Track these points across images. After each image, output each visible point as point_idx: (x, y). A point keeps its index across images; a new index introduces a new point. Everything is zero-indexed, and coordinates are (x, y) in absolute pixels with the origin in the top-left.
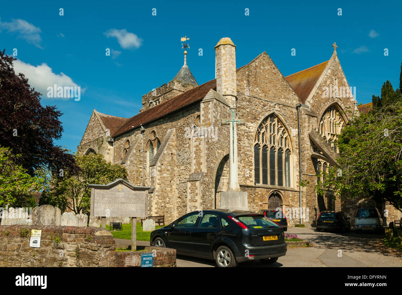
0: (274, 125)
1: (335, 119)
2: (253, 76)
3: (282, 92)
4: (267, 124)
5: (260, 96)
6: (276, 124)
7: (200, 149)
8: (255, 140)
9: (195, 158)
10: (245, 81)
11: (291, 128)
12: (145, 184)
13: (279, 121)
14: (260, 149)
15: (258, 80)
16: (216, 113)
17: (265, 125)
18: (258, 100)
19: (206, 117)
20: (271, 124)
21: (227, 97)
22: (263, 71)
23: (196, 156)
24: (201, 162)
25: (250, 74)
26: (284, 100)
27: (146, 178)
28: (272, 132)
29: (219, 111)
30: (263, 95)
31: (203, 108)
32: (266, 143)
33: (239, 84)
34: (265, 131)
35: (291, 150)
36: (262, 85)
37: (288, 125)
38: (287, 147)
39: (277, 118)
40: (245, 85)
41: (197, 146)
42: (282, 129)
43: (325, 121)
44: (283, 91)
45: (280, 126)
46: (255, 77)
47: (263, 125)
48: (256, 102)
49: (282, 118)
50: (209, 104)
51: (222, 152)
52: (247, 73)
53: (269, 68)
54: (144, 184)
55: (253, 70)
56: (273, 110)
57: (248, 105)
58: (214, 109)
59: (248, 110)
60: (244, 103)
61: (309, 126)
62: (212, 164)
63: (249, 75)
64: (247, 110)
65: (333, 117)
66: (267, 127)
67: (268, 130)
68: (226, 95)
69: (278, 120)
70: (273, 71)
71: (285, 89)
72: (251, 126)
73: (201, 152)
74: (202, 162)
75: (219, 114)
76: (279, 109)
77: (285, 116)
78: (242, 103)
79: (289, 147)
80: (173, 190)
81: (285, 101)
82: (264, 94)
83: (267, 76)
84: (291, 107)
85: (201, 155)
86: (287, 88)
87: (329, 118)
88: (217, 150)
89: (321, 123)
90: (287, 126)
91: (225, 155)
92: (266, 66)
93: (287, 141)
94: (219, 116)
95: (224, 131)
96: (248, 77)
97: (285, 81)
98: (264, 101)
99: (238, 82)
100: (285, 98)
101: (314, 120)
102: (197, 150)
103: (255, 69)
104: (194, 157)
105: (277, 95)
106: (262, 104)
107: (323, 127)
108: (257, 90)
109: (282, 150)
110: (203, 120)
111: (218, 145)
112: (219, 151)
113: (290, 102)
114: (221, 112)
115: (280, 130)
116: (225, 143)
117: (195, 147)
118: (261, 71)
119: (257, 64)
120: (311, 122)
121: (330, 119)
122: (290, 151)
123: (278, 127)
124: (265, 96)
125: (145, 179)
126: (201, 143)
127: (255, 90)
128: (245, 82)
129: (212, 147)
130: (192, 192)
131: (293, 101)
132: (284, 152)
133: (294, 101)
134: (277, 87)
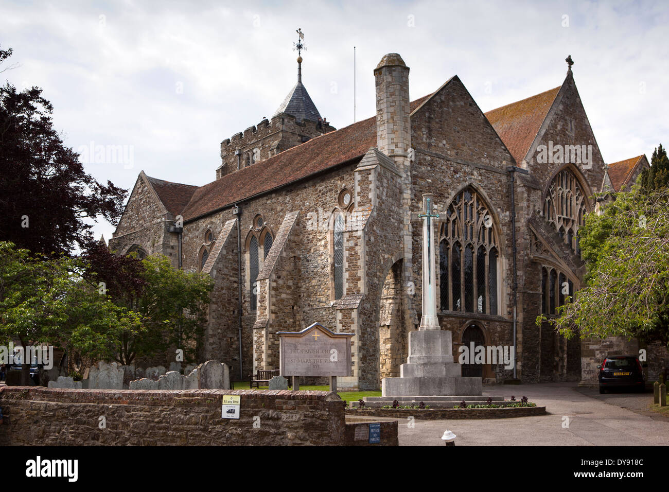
0: (472, 205)
1: (569, 192)
2: (437, 120)
3: (485, 147)
4: (459, 205)
5: (448, 155)
6: (475, 204)
7: (356, 254)
8: (441, 235)
9: (347, 270)
10: (423, 129)
11: (499, 210)
12: (244, 311)
13: (480, 198)
14: (449, 248)
15: (446, 127)
16: (381, 189)
17: (457, 206)
18: (445, 163)
19: (364, 196)
20: (466, 204)
21: (397, 159)
22: (453, 110)
23: (349, 266)
24: (359, 275)
25: (432, 116)
26: (488, 161)
27: (245, 301)
28: (468, 219)
29: (385, 185)
30: (453, 153)
31: (359, 181)
32: (459, 238)
33: (415, 135)
34: (456, 217)
35: (499, 249)
36: (451, 135)
37: (494, 205)
38: (493, 245)
39: (475, 194)
40: (425, 136)
41: (351, 249)
42: (485, 212)
43: (553, 196)
44: (486, 145)
45: (480, 207)
46: (441, 121)
47: (454, 206)
48: (442, 166)
49: (484, 193)
50: (370, 174)
51: (390, 257)
52: (427, 115)
53: (462, 103)
54: (242, 311)
55: (437, 109)
56: (470, 178)
57: (429, 171)
58: (378, 183)
59: (430, 181)
60: (423, 169)
61: (528, 207)
62: (375, 278)
63: (429, 118)
64: (428, 180)
65: (566, 189)
66: (461, 209)
67: (463, 215)
68: (394, 156)
69: (477, 196)
70: (470, 110)
71: (489, 140)
72: (435, 209)
73: (359, 259)
74: (360, 277)
75: (385, 190)
76: (480, 178)
77: (489, 189)
78: (420, 168)
79: (495, 244)
80: (298, 323)
81: (490, 162)
82: (455, 151)
83: (459, 119)
84: (500, 173)
85: (358, 264)
86: (492, 139)
87: (560, 189)
88: (383, 255)
89: (547, 200)
90: (493, 207)
91: (394, 262)
92: (458, 101)
93: (492, 233)
94: (385, 194)
95: (392, 220)
96: (429, 122)
97: (489, 127)
98: (455, 165)
99: (413, 132)
100: (489, 156)
101: (536, 196)
102: (351, 255)
103: (441, 107)
104: (347, 267)
105: (476, 153)
106: (452, 169)
107: (551, 206)
108: (444, 145)
109: (485, 250)
110: (359, 203)
111: (384, 246)
112: (386, 256)
113: (496, 165)
114: (388, 188)
115: (480, 214)
116: (394, 241)
117: (349, 250)
118: (451, 110)
119: (443, 98)
120: (531, 198)
121: (561, 192)
122: (497, 252)
123: (477, 209)
124: (457, 154)
125: (243, 301)
126: (359, 244)
127: (441, 145)
128: (425, 131)
129: (374, 250)
130: (344, 328)
131: (501, 162)
132: (488, 254)
133: (504, 163)
134: (475, 138)
